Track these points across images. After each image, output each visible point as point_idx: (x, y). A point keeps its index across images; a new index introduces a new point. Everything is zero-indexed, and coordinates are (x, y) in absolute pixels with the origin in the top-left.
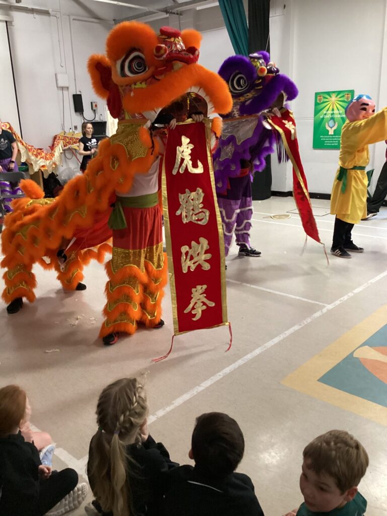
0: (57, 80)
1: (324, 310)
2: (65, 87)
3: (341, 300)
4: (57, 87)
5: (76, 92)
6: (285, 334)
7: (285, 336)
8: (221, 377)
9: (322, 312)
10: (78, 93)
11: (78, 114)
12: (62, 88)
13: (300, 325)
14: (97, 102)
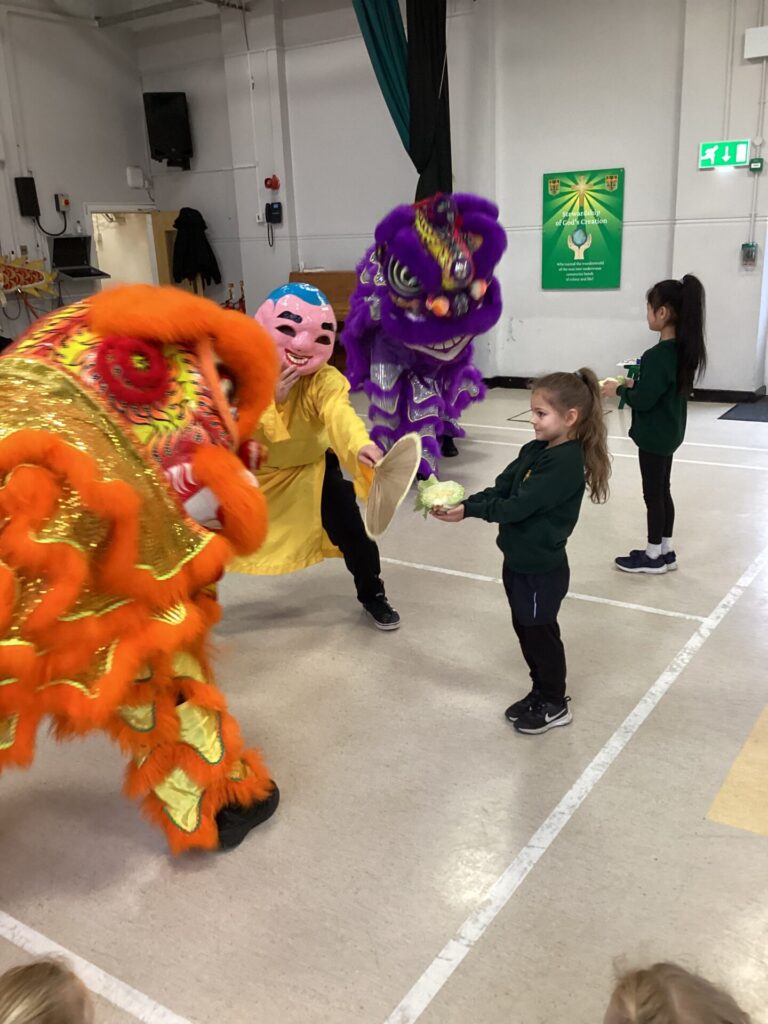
1: (705, 632)
3: (725, 605)
5: (22, 173)
6: (654, 694)
7: (655, 700)
9: (700, 635)
10: (26, 175)
11: (28, 219)
13: (674, 670)
14: (68, 195)
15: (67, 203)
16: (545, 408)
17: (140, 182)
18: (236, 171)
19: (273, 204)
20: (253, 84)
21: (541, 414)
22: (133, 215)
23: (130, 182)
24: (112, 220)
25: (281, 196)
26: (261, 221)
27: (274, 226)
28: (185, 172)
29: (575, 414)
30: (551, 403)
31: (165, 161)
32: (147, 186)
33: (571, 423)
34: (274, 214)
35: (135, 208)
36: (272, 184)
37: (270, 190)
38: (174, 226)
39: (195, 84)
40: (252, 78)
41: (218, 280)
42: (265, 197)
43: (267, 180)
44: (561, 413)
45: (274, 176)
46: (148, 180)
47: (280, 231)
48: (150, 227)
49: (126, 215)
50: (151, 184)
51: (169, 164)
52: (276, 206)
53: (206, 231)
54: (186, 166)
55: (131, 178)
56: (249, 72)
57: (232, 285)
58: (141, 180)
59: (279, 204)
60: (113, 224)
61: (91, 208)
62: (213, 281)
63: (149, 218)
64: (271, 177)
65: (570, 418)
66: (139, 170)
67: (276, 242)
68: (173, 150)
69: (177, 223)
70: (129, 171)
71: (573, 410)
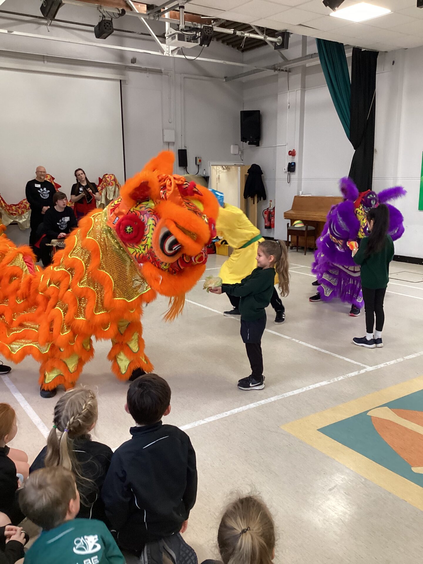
0: (163, 135)
1: (362, 371)
2: (171, 142)
3: (387, 364)
4: (164, 142)
5: (182, 147)
6: (309, 387)
7: (308, 389)
8: (227, 415)
9: (359, 372)
10: (183, 148)
11: (182, 168)
12: (169, 143)
13: (329, 381)
14: (201, 157)
15: (200, 161)
16: (262, 254)
17: (237, 152)
18: (277, 147)
19: (292, 163)
20: (289, 106)
21: (260, 256)
22: (233, 167)
23: (232, 152)
24: (224, 169)
25: (296, 160)
26: (285, 171)
27: (291, 173)
28: (257, 147)
29: (272, 258)
30: (263, 252)
31: (248, 142)
32: (240, 153)
33: (271, 261)
34: (291, 168)
35: (233, 164)
36: (292, 153)
37: (291, 156)
38: (248, 172)
39: (264, 107)
40: (289, 103)
41: (265, 198)
42: (289, 159)
43: (290, 151)
44: (267, 257)
45: (294, 150)
46: (241, 151)
47: (294, 176)
48: (239, 173)
49: (230, 167)
50: (242, 152)
51: (249, 144)
52: (293, 164)
53: (262, 175)
54: (258, 144)
55: (233, 150)
56: (288, 101)
57: (271, 201)
58: (238, 151)
59: (295, 163)
60: (225, 171)
61: (211, 163)
62: (262, 198)
63: (239, 168)
64: (292, 150)
65: (271, 259)
66: (237, 146)
67: (292, 182)
68: (251, 137)
69: (249, 171)
70: (232, 146)
71: (272, 256)
